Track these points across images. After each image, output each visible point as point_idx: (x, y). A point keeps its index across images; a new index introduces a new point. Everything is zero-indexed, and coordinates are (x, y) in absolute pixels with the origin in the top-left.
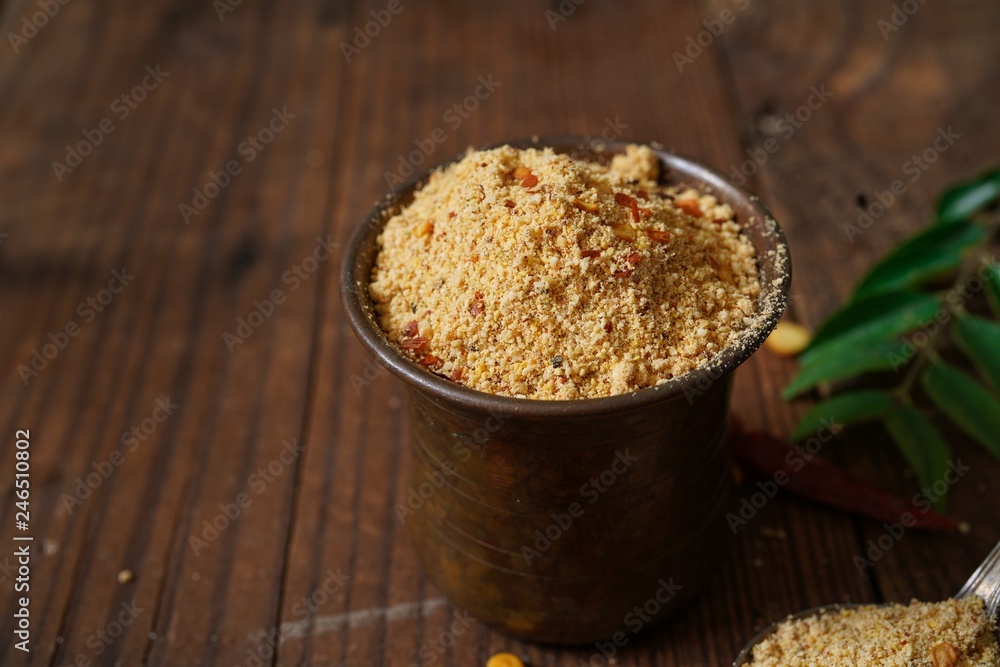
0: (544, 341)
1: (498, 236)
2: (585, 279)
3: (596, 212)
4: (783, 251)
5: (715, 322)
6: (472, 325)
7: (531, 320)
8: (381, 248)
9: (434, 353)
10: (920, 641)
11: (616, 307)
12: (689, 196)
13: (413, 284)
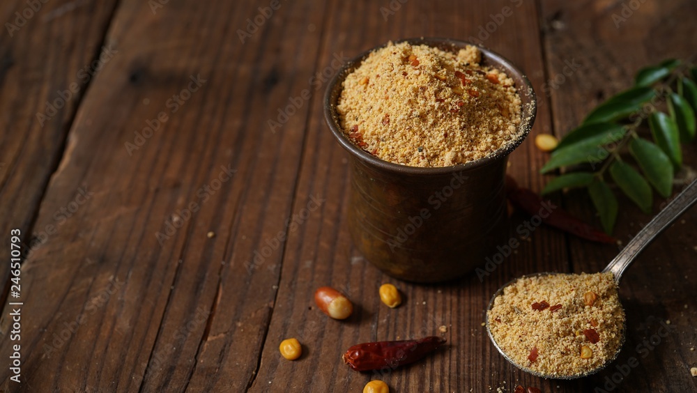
0: (415, 139)
1: (398, 88)
2: (437, 112)
3: (445, 81)
4: (534, 104)
5: (496, 136)
6: (383, 129)
7: (410, 129)
8: (344, 88)
9: (364, 141)
10: (580, 290)
11: (450, 126)
12: (494, 72)
13: (357, 107)
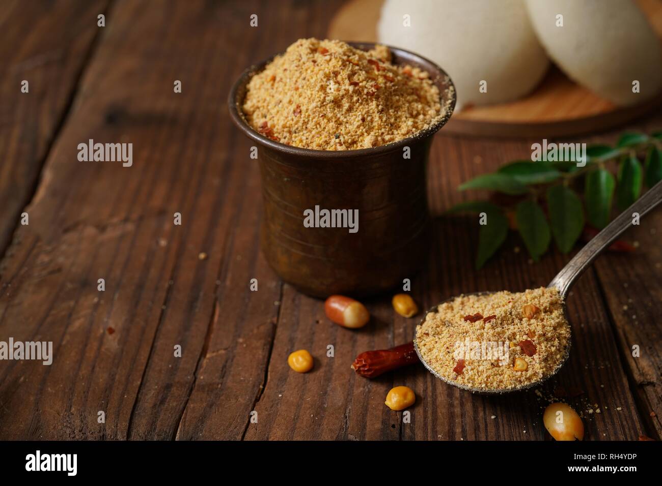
0: (331, 126)
1: (308, 76)
2: (352, 96)
3: (357, 65)
5: (417, 120)
6: (295, 120)
7: (324, 116)
8: (248, 90)
9: (276, 135)
11: (367, 110)
12: (408, 68)
13: (265, 104)
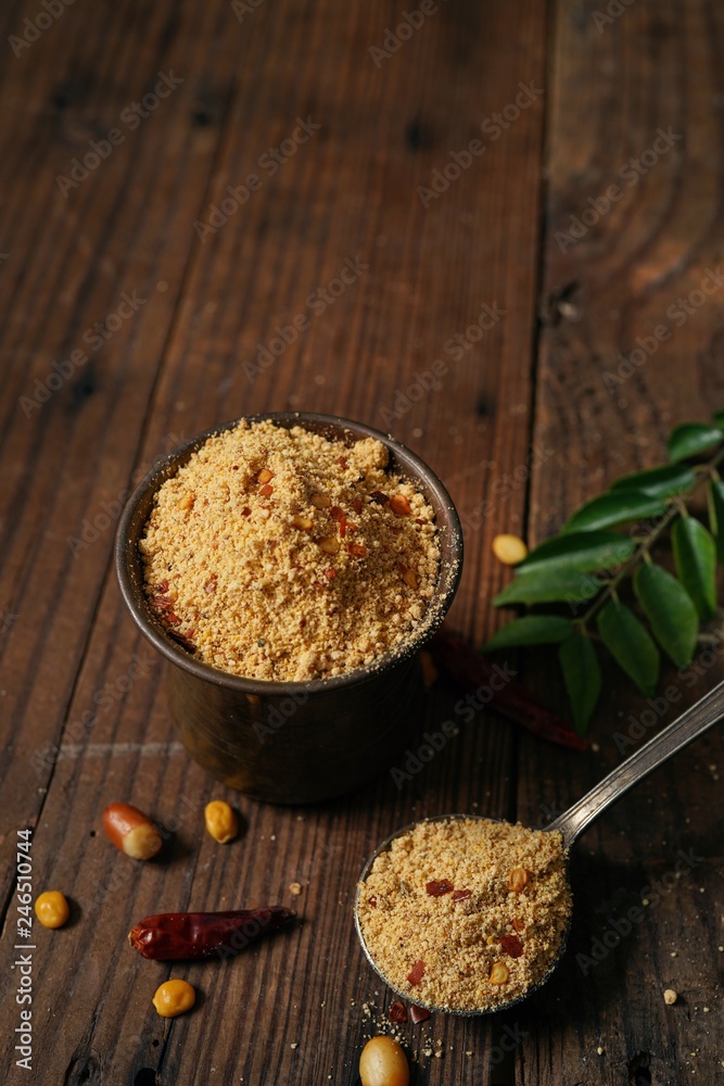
0: (254, 625)
1: (234, 534)
2: (291, 584)
3: (309, 530)
4: (456, 567)
5: (387, 624)
6: (205, 601)
7: (247, 606)
9: (176, 613)
10: (506, 864)
11: (311, 608)
13: (171, 548)
